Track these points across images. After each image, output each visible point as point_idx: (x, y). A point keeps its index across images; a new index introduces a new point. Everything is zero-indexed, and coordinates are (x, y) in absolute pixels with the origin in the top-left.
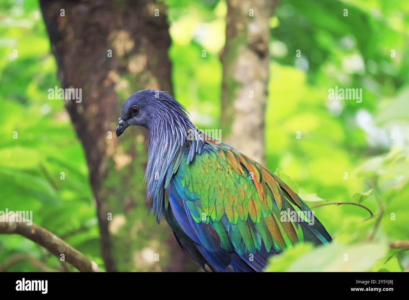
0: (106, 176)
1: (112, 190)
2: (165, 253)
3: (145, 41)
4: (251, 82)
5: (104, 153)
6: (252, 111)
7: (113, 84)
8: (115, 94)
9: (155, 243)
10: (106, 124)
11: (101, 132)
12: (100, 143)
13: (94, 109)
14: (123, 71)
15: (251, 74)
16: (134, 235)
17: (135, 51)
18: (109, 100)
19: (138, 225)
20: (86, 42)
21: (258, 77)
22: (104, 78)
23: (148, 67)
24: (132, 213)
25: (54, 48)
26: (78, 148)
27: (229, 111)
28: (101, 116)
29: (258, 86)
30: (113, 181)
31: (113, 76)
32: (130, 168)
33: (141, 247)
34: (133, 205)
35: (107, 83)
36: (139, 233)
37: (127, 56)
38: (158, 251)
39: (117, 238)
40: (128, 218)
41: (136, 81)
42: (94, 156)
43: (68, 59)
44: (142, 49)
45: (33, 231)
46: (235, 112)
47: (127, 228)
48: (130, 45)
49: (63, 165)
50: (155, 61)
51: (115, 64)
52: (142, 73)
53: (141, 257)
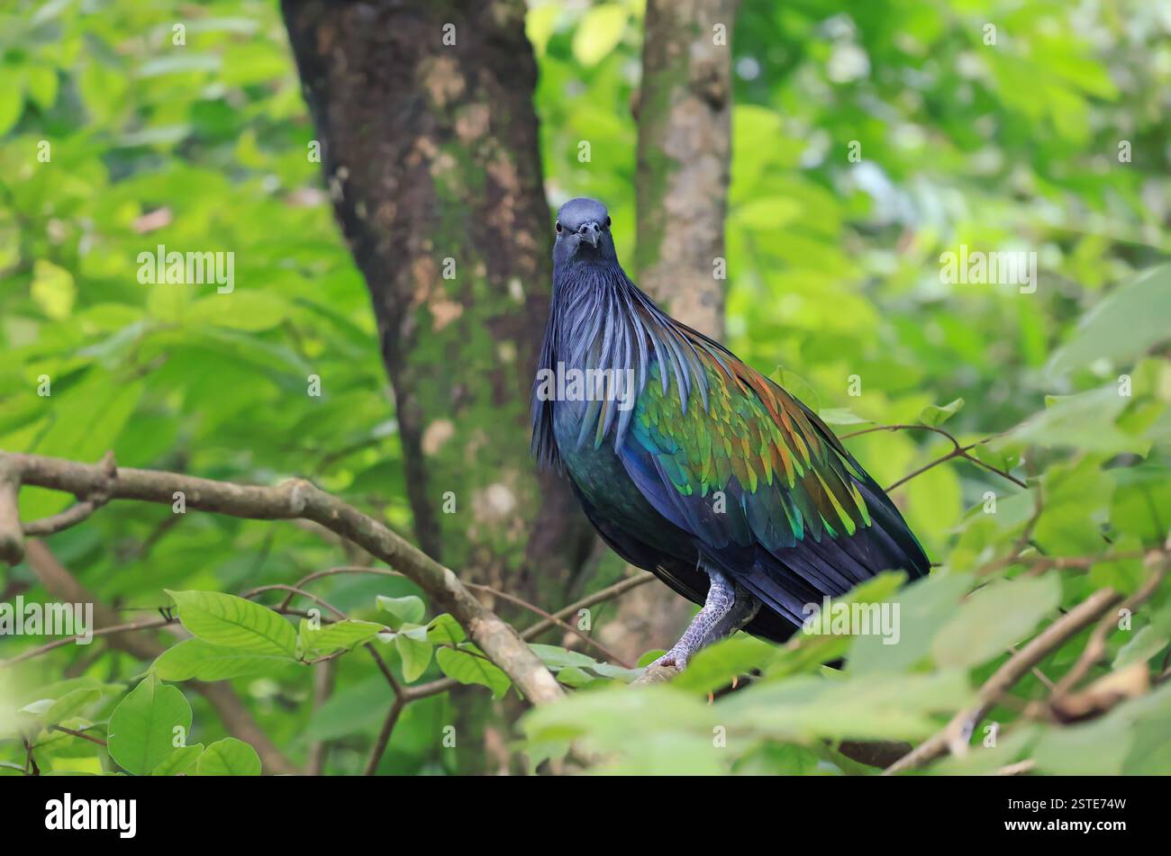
0: (414, 342)
1: (425, 370)
2: (530, 494)
3: (485, 75)
4: (696, 157)
5: (410, 298)
6: (700, 215)
7: (426, 162)
8: (431, 181)
9: (512, 475)
10: (413, 243)
11: (403, 255)
12: (402, 278)
13: (388, 211)
14: (445, 135)
15: (696, 142)
16: (470, 459)
17: (468, 97)
18: (418, 193)
19: (477, 439)
20: (372, 80)
21: (708, 148)
22: (408, 150)
23: (493, 128)
24: (464, 414)
25: (308, 89)
26: (354, 279)
27: (654, 217)
28: (402, 223)
29: (711, 167)
30: (427, 353)
31: (426, 145)
32: (461, 326)
33: (485, 483)
34: (466, 400)
35: (413, 160)
36: (480, 453)
37: (452, 106)
38: (518, 490)
39: (436, 464)
40: (459, 426)
41: (470, 156)
42: (390, 302)
43: (336, 112)
44: (481, 92)
45: (335, 514)
46: (666, 219)
47: (456, 445)
48: (457, 85)
49: (320, 311)
50: (506, 117)
51: (429, 121)
52: (481, 141)
53: (486, 502)
